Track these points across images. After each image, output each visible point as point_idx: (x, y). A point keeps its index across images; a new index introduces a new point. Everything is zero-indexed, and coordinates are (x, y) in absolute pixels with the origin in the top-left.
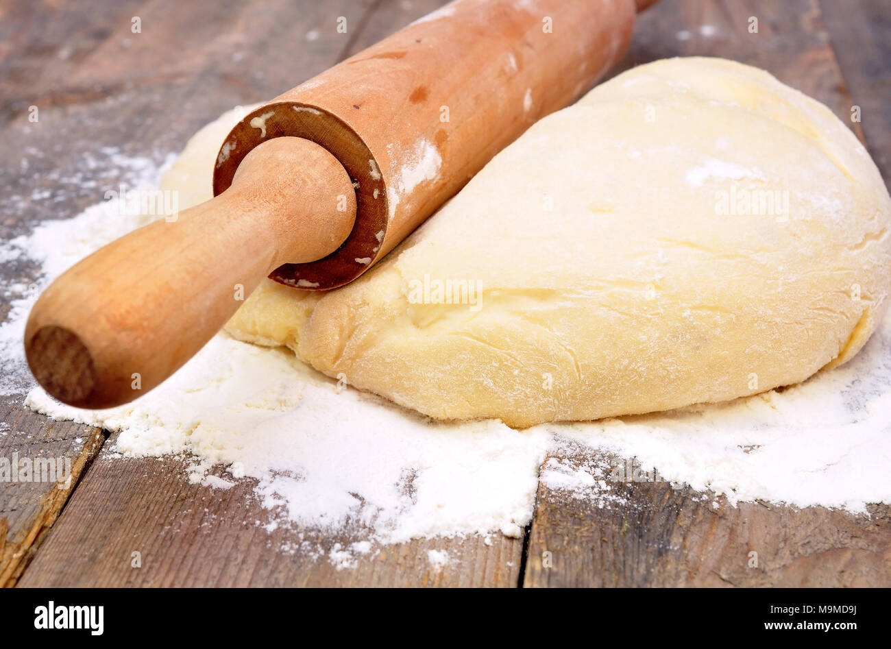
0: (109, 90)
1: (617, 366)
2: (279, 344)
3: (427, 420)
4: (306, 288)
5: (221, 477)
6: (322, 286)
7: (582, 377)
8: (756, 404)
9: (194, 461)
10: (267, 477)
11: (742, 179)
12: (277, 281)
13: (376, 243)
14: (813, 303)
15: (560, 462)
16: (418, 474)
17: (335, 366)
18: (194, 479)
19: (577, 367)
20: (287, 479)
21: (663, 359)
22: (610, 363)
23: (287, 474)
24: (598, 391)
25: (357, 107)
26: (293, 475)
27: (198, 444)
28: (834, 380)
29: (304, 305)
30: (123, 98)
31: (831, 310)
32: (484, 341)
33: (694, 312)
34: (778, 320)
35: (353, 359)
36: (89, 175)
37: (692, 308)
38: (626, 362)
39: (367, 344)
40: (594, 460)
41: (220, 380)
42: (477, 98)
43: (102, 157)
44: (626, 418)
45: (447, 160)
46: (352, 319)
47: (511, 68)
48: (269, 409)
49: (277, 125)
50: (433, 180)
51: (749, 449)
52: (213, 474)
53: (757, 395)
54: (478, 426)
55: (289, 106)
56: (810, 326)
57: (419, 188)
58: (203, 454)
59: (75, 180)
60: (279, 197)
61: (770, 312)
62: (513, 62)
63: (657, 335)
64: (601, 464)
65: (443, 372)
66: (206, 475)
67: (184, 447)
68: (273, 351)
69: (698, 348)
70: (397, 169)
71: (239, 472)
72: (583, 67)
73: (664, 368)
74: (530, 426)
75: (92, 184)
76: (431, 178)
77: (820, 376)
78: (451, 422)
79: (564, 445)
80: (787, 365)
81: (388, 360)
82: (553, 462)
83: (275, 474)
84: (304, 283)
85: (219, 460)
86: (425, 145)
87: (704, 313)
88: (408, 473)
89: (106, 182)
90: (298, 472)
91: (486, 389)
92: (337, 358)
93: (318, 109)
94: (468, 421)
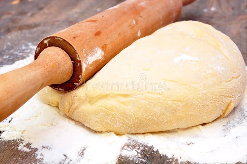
0: (36, 26)
1: (147, 118)
2: (56, 106)
3: (94, 131)
4: (61, 91)
5: (28, 148)
6: (65, 90)
7: (137, 121)
8: (195, 129)
9: (22, 142)
10: (41, 148)
11: (192, 60)
12: (53, 88)
13: (79, 79)
14: (212, 99)
15: (128, 147)
16: (86, 149)
17: (68, 114)
18: (20, 148)
19: (135, 118)
20: (46, 149)
21: (162, 116)
22: (145, 117)
23: (47, 147)
24: (142, 125)
25: (74, 38)
26: (49, 148)
27: (23, 137)
28: (222, 122)
29: (61, 95)
30: (39, 28)
31: (218, 101)
32: (108, 109)
33: (172, 102)
34: (200, 104)
35: (73, 112)
36: (22, 51)
37: (171, 101)
38: (150, 117)
39: (77, 108)
40: (139, 147)
41: (36, 117)
42: (119, 34)
43: (27, 46)
44: (153, 133)
45: (106, 53)
46: (72, 101)
47: (133, 24)
48: (48, 126)
49: (51, 43)
50: (101, 59)
51: (189, 144)
52: (26, 147)
53: (196, 126)
54: (108, 134)
55: (54, 37)
56: (210, 106)
57: (95, 62)
58: (25, 140)
59: (17, 53)
60: (46, 66)
61: (197, 102)
62: (134, 22)
63: (160, 109)
64: (141, 148)
65: (96, 118)
66: (23, 147)
67: (20, 138)
68: (55, 108)
69: (173, 113)
70: (86, 57)
71: (32, 146)
72: (162, 22)
73: (162, 119)
74: (123, 135)
75: (21, 54)
76: (100, 59)
77: (218, 120)
78: (100, 132)
79: (131, 141)
80: (204, 118)
81: (81, 113)
82: (126, 147)
83: (43, 147)
84: (60, 89)
85: (28, 142)
86: (97, 49)
87: (175, 102)
88: (83, 148)
89: (25, 53)
90: (50, 147)
91: (109, 123)
92: (69, 111)
93: (62, 39)
94: (105, 132)
